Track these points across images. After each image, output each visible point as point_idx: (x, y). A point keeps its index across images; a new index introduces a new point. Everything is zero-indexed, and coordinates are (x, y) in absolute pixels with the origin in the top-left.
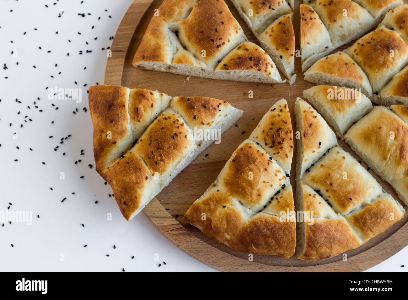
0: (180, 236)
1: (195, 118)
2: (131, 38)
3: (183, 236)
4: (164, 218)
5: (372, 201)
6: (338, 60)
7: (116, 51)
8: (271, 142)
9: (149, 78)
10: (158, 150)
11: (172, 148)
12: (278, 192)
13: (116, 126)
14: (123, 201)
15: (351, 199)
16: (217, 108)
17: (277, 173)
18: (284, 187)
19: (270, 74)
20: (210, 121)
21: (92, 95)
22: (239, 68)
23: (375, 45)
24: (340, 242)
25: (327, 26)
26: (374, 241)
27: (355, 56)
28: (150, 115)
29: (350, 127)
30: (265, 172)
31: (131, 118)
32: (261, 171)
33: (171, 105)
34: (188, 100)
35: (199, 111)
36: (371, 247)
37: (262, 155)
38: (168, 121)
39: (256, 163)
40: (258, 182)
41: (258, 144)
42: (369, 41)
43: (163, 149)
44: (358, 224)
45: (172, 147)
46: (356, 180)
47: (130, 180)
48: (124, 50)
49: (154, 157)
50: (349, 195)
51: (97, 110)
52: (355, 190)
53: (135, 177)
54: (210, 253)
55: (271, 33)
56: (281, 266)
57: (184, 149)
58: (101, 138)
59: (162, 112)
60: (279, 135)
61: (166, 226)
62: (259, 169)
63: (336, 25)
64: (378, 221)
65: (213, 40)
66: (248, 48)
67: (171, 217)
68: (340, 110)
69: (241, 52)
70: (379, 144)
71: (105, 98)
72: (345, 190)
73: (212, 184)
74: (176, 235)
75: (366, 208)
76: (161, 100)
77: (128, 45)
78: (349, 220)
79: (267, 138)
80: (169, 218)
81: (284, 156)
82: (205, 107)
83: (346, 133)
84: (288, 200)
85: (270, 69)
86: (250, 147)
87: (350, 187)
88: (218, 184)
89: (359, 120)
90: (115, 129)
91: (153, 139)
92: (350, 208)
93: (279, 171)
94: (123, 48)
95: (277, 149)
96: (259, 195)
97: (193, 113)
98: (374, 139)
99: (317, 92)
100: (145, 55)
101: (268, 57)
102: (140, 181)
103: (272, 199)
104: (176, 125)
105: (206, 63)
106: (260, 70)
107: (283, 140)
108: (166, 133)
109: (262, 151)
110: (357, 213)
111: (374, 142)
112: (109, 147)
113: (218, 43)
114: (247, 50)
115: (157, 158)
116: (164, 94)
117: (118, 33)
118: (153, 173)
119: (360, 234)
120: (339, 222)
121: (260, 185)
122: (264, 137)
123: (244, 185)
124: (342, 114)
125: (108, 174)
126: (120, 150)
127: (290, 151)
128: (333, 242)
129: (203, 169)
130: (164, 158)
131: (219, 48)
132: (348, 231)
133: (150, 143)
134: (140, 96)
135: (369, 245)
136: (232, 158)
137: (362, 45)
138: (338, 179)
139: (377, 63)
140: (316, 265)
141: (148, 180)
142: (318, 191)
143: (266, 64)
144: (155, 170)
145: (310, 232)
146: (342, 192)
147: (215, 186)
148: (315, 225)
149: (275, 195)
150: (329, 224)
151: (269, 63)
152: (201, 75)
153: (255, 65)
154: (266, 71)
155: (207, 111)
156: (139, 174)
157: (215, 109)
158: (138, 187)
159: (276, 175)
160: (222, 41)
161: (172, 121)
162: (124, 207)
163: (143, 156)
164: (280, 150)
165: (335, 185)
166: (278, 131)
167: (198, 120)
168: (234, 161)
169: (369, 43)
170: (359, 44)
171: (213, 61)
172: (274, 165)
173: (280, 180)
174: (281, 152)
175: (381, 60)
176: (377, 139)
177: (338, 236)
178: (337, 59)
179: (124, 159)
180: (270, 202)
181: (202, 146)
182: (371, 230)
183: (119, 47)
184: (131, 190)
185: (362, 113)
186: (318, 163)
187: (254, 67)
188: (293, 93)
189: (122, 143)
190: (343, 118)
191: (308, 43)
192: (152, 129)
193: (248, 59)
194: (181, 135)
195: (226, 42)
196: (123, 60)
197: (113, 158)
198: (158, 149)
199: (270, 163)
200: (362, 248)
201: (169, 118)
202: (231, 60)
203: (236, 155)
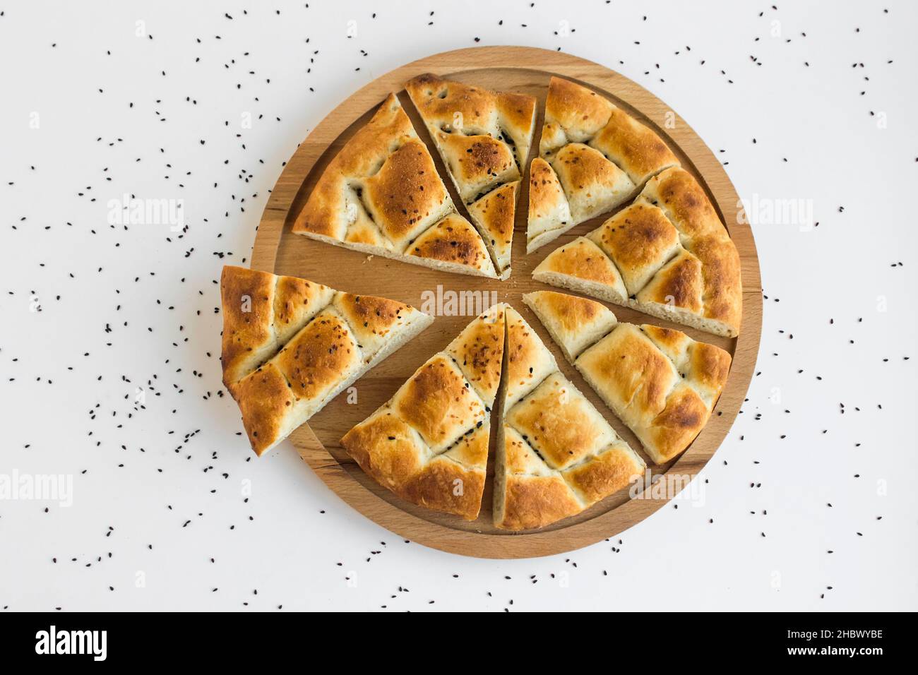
0: (333, 477)
1: (366, 325)
2: (296, 193)
3: (336, 477)
4: (314, 449)
5: (601, 452)
6: (577, 255)
7: (273, 209)
8: (472, 360)
9: (317, 251)
10: (307, 368)
11: (327, 366)
12: (471, 431)
13: (252, 327)
14: (253, 431)
15: (571, 453)
16: (395, 314)
17: (473, 407)
18: (479, 424)
19: (479, 267)
20: (383, 329)
21: (224, 279)
22: (434, 257)
23: (631, 232)
24: (551, 509)
25: (568, 193)
26: (595, 510)
27: (604, 244)
28: (302, 313)
29: (583, 351)
30: (456, 403)
31: (276, 315)
32: (451, 401)
33: (334, 303)
34: (357, 299)
35: (371, 318)
36: (591, 518)
37: (456, 379)
38: (327, 325)
39: (446, 389)
40: (443, 415)
41: (454, 360)
42: (622, 224)
43: (314, 366)
44: (579, 484)
45: (328, 364)
46: (580, 423)
47: (264, 404)
48: (285, 208)
49: (300, 377)
50: (569, 447)
51: (228, 301)
52: (578, 439)
53: (271, 401)
54: (370, 503)
55: (485, 209)
56: (464, 530)
57: (344, 369)
58: (232, 342)
59: (321, 310)
60: (483, 355)
61: (316, 461)
62: (448, 399)
63: (581, 194)
64: (606, 481)
65: (405, 212)
66: (453, 226)
67: (324, 448)
68: (569, 328)
69: (441, 232)
70: (619, 379)
71: (241, 285)
72: (563, 438)
73: (385, 404)
74: (327, 474)
75: (592, 462)
76: (321, 294)
77: (291, 202)
78: (566, 478)
79: (468, 355)
80: (320, 450)
81: (487, 386)
82: (378, 314)
83: (577, 357)
84: (481, 445)
85: (480, 261)
86: (442, 365)
87: (571, 434)
88: (392, 406)
89: (598, 341)
90: (250, 330)
91: (302, 350)
92: (571, 462)
93: (476, 404)
94: (284, 205)
95: (479, 373)
96: (443, 433)
97: (364, 319)
98: (612, 372)
99: (541, 299)
100: (310, 222)
101: (481, 242)
102: (278, 407)
103: (461, 439)
104: (337, 333)
105: (392, 243)
106: (466, 263)
107: (487, 361)
108: (320, 344)
109: (457, 373)
110: (579, 468)
111: (613, 376)
112: (241, 354)
113: (412, 218)
114: (450, 229)
115: (304, 379)
116: (325, 287)
117: (279, 184)
118: (298, 397)
119: (581, 496)
120: (552, 482)
121: (446, 419)
122: (464, 353)
123: (425, 415)
124: (572, 333)
125: (237, 391)
126: (258, 359)
127: (496, 380)
128: (542, 508)
129: (375, 386)
130: (314, 380)
131: (413, 224)
132: (564, 495)
133: (296, 355)
134: (290, 288)
135: (589, 514)
136: (415, 376)
137: (613, 230)
138: (554, 421)
139: (634, 257)
140: (511, 534)
141: (290, 406)
142: (525, 437)
143: (477, 254)
144: (301, 394)
145: (511, 495)
146: (559, 442)
147: (388, 406)
148: (518, 485)
149: (466, 434)
150: (538, 485)
151: (481, 253)
152: (386, 256)
153: (459, 255)
154: (474, 264)
155: (380, 318)
156: (276, 398)
157: (392, 316)
158: (275, 415)
159: (471, 409)
160: (418, 214)
161: (332, 327)
162: (255, 439)
163: (286, 373)
164: (482, 374)
165: (548, 430)
166: (483, 349)
167: (370, 328)
168: (416, 380)
169: (622, 227)
170: (608, 227)
171: (402, 241)
172: (472, 395)
173: (476, 416)
174: (482, 378)
175: (640, 252)
176: (616, 373)
177: (549, 501)
178: (575, 254)
179: (261, 373)
180: (456, 443)
181: (371, 362)
182: (597, 491)
183: (279, 204)
184: (265, 418)
185: (602, 332)
186: (528, 398)
187: (458, 259)
188: (511, 293)
189: (260, 350)
190: (574, 339)
191: (539, 216)
192: (304, 336)
193: (449, 244)
194: (343, 348)
195: (424, 216)
196: (283, 222)
197: (247, 369)
198: (308, 365)
199: (465, 391)
200: (578, 517)
201: (329, 322)
202: (426, 243)
203: (421, 374)
